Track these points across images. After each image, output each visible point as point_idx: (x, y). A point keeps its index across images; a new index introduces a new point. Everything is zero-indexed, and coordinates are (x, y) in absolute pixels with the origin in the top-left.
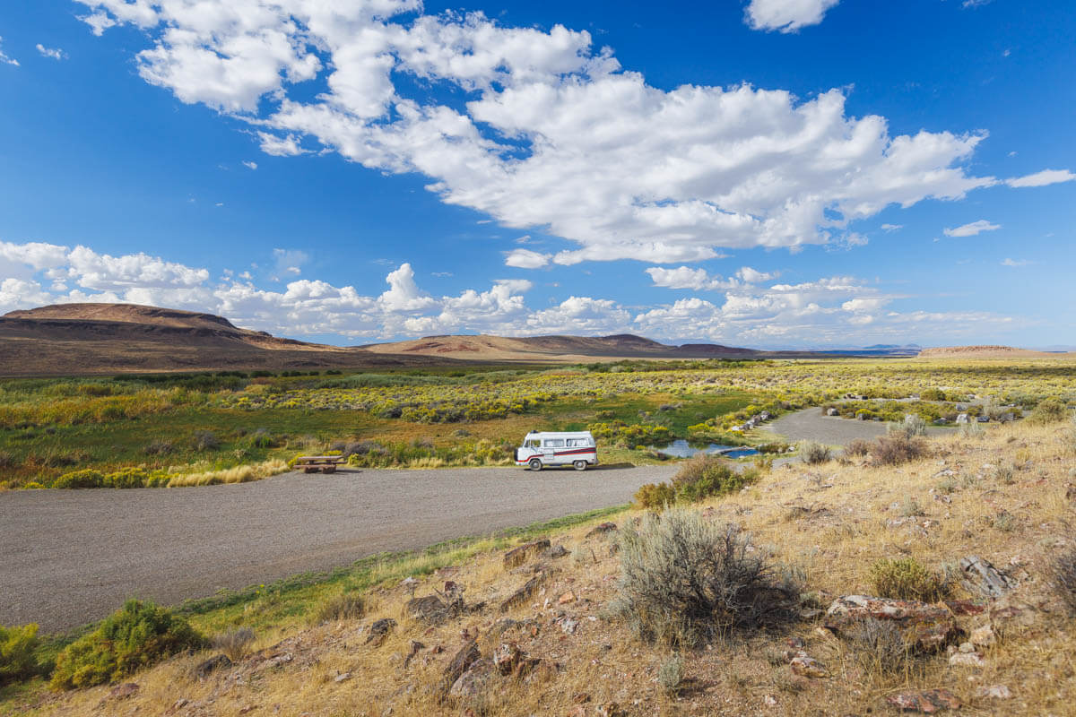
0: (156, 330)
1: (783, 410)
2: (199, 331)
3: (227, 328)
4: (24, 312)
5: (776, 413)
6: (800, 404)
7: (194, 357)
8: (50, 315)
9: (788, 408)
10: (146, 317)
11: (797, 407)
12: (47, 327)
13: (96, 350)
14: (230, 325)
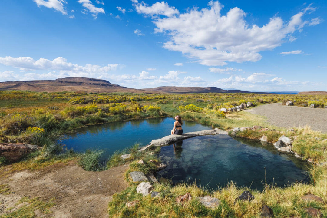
0: (91, 84)
1: (260, 103)
2: (101, 84)
3: (109, 84)
4: (60, 79)
5: (256, 103)
6: (268, 101)
7: (99, 91)
8: (67, 80)
9: (262, 102)
10: (89, 81)
11: (266, 102)
12: (65, 83)
13: (76, 88)
14: (110, 83)
